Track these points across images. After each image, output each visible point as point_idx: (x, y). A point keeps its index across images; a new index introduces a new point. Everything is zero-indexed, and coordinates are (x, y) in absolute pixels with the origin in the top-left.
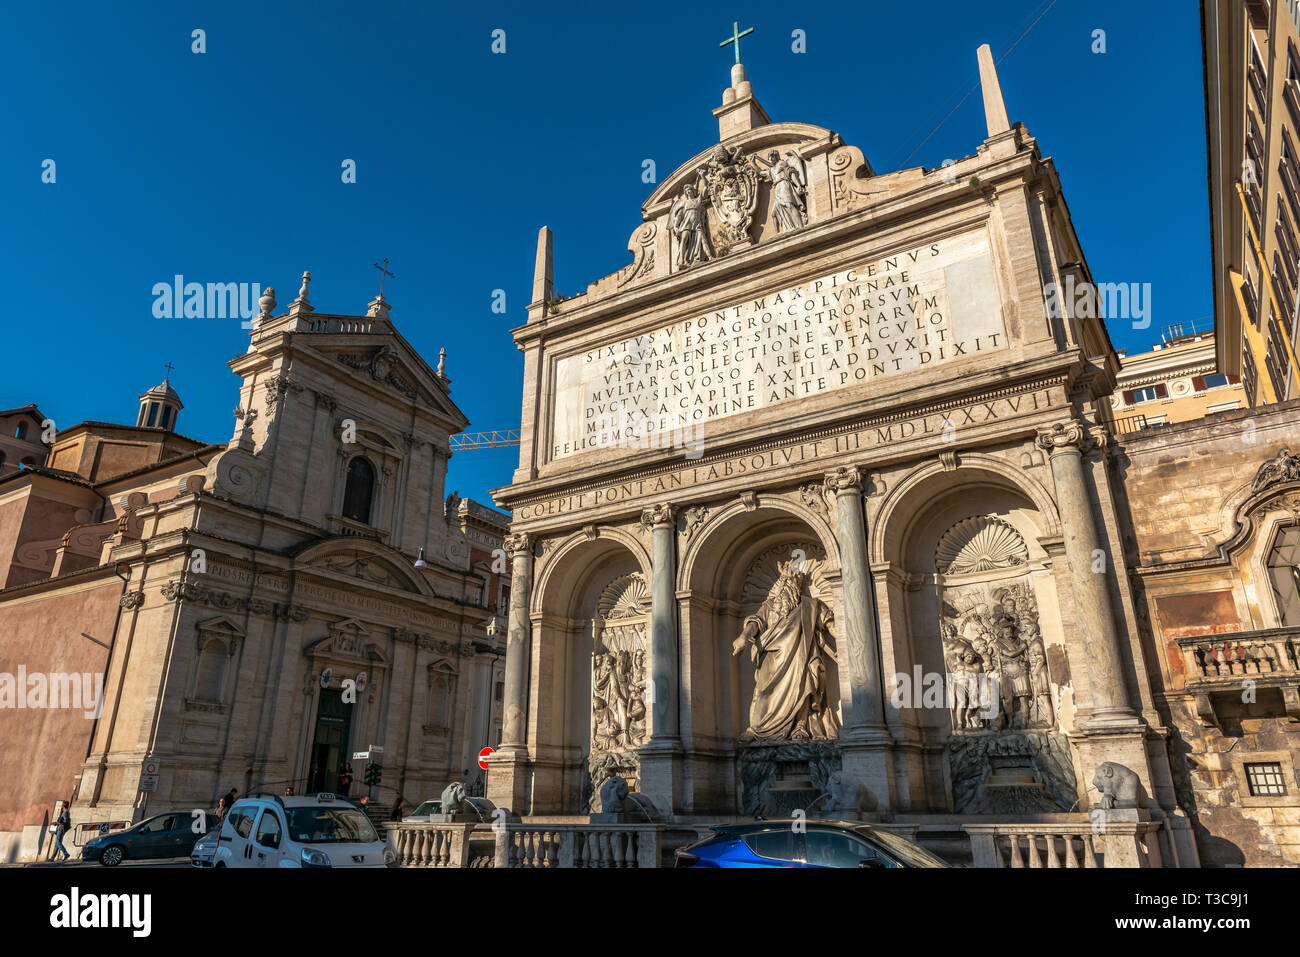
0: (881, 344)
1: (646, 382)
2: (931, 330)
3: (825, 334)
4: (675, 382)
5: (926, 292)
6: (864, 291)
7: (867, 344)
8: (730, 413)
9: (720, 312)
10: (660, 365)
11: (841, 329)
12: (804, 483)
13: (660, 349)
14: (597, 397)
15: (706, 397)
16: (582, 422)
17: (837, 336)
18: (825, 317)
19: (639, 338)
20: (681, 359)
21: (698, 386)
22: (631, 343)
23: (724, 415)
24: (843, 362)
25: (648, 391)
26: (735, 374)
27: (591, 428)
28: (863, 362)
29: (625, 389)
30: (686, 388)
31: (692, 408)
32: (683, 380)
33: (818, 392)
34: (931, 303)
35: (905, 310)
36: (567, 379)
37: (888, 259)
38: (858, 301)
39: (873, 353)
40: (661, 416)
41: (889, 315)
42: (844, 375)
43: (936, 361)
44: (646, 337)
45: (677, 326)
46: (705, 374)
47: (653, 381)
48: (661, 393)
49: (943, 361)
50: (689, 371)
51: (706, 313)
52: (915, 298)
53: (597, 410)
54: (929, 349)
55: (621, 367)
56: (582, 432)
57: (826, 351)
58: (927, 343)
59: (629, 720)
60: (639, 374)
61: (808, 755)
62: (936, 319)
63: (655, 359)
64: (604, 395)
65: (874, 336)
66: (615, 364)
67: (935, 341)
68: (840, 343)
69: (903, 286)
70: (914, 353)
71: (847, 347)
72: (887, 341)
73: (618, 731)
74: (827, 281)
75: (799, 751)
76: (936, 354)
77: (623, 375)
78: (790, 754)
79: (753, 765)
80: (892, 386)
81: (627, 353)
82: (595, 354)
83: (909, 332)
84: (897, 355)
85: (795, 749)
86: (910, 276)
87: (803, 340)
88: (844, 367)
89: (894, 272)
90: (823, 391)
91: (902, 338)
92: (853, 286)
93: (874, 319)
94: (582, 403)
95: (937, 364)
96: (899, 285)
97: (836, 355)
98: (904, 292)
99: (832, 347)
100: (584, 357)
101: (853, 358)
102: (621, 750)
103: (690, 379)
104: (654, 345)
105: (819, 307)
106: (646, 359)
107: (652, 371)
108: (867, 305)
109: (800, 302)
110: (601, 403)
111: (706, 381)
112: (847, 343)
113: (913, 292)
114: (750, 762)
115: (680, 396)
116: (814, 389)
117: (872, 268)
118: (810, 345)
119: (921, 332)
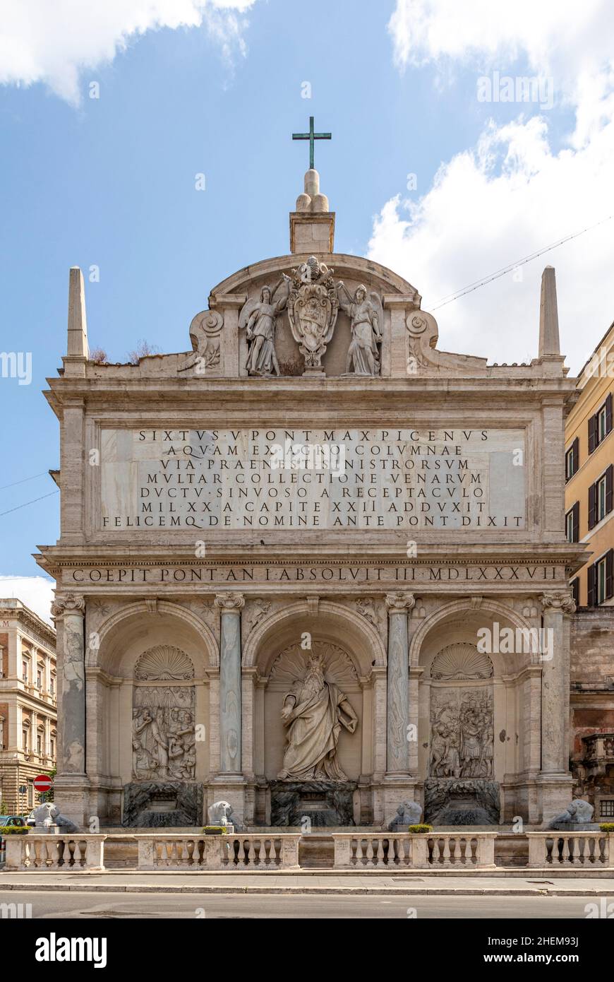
0: (433, 502)
1: (209, 478)
2: (473, 500)
3: (387, 480)
4: (240, 485)
5: (473, 468)
6: (423, 451)
7: (421, 499)
8: (295, 526)
9: (290, 431)
10: (224, 464)
11: (401, 479)
12: (361, 598)
13: (225, 450)
14: (152, 479)
15: (272, 507)
16: (136, 501)
17: (397, 485)
18: (389, 465)
19: (201, 432)
20: (247, 465)
21: (264, 493)
22: (191, 435)
23: (289, 527)
24: (401, 508)
25: (211, 486)
26: (302, 493)
27: (147, 508)
28: (417, 511)
29: (184, 478)
30: (251, 493)
31: (258, 515)
32: (249, 485)
33: (377, 527)
34: (476, 479)
35: (455, 478)
36: (115, 451)
37: (446, 430)
38: (418, 459)
39: (426, 507)
40: (225, 514)
41: (442, 479)
42: (400, 519)
43: (473, 526)
44: (209, 433)
45: (243, 432)
46: (272, 485)
47: (217, 479)
48: (225, 492)
49: (479, 528)
50: (256, 478)
51: (275, 427)
52: (464, 471)
53: (153, 492)
54: (469, 515)
55: (180, 455)
56: (135, 509)
57: (386, 495)
58: (469, 510)
59: (169, 759)
60: (200, 468)
61: (328, 788)
62: (478, 492)
63: (217, 458)
64: (160, 478)
65: (428, 494)
66: (172, 450)
67: (475, 510)
68: (399, 491)
69: (457, 458)
70: (458, 516)
71: (404, 496)
72: (437, 500)
73: (158, 766)
74: (393, 433)
75: (321, 786)
76: (474, 521)
77: (183, 465)
78: (313, 787)
79: (282, 793)
80: (441, 537)
81: (187, 442)
82: (149, 434)
83: (457, 497)
84: (444, 513)
85: (318, 784)
86: (463, 451)
87: (367, 479)
88: (401, 512)
89: (451, 444)
90: (381, 527)
91: (450, 501)
92: (415, 445)
93: (429, 479)
94: (135, 481)
95: (474, 528)
96: (452, 456)
97: (395, 501)
98: (456, 464)
99: (392, 493)
100: (136, 435)
101: (409, 507)
102: (163, 781)
103: (256, 485)
104: (217, 443)
105: (384, 455)
106: (208, 455)
107: (216, 468)
108: (425, 465)
109: (368, 445)
110: (158, 486)
111: (273, 493)
112: (405, 493)
113: (463, 465)
114: (280, 792)
115: (245, 500)
116: (374, 524)
117: (432, 434)
118: (373, 485)
119: (466, 500)
